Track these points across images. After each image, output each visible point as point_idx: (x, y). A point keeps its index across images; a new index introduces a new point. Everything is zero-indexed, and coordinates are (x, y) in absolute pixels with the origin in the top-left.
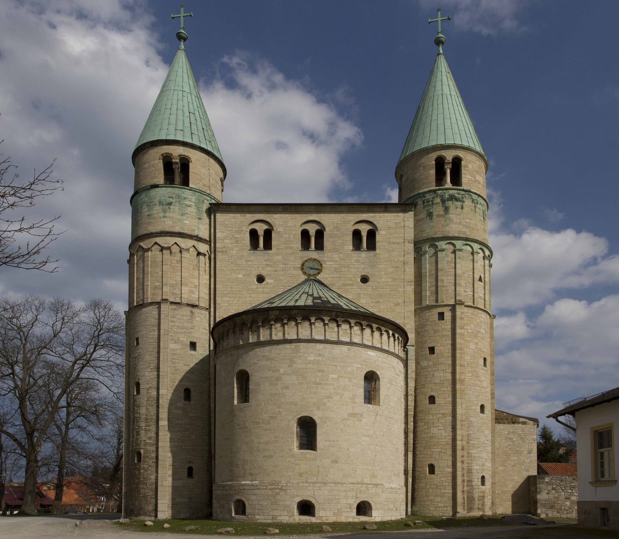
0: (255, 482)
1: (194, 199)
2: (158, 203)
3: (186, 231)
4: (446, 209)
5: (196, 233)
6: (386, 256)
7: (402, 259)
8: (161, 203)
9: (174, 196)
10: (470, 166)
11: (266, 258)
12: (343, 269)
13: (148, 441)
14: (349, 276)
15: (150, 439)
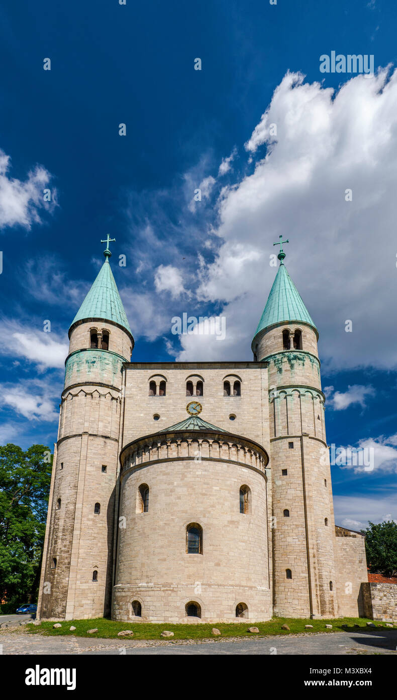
0: (150, 584)
1: (111, 359)
2: (85, 362)
3: (104, 382)
4: (292, 366)
5: (111, 384)
6: (249, 400)
7: (260, 402)
8: (87, 362)
9: (97, 357)
10: (308, 336)
11: (161, 401)
12: (217, 410)
13: (63, 549)
14: (221, 414)
15: (65, 546)
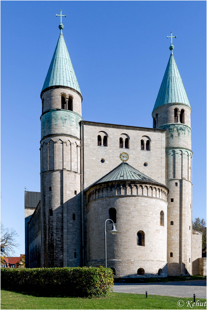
0: (119, 260)
1: (75, 117)
3: (72, 134)
4: (179, 134)
6: (155, 154)
7: (160, 156)
8: (61, 119)
9: (67, 116)
10: (187, 114)
11: (105, 150)
12: (137, 159)
13: (58, 239)
14: (139, 162)
15: (59, 238)
